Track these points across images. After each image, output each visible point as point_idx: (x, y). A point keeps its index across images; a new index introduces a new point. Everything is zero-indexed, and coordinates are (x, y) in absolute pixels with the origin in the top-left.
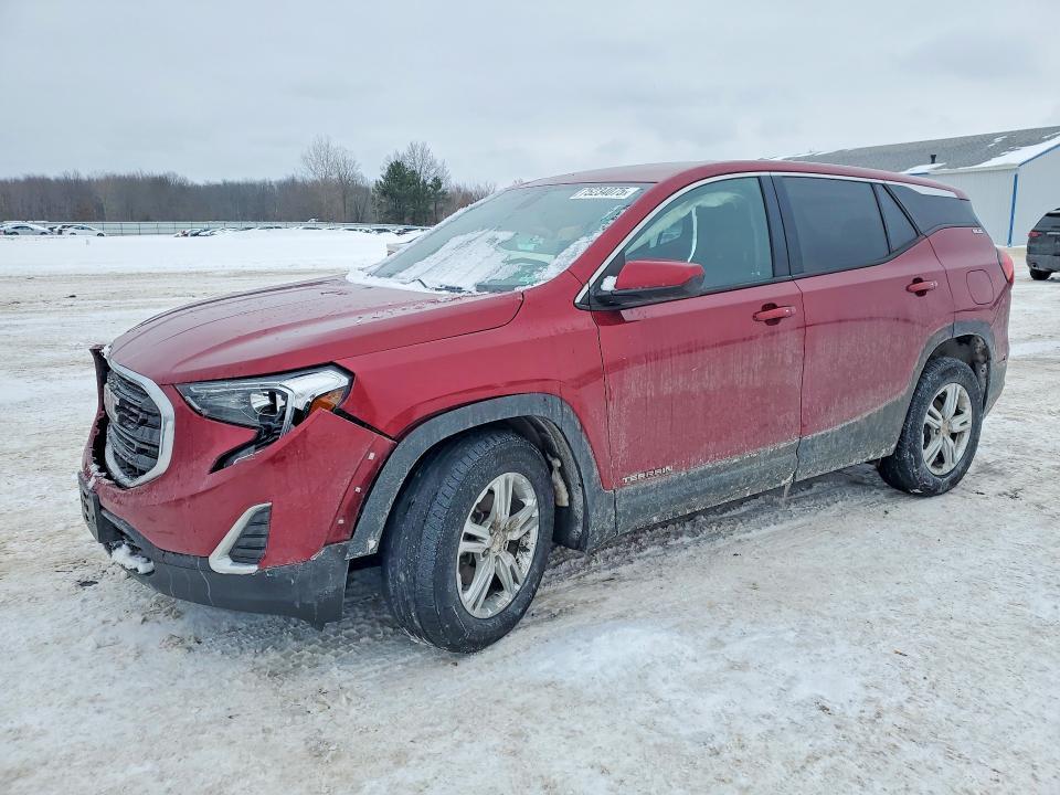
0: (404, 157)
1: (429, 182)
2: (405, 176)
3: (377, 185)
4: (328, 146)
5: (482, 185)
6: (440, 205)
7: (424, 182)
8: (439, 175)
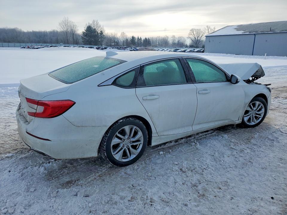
0: (91, 24)
1: (99, 32)
2: (92, 30)
3: (83, 33)
4: (67, 20)
5: (113, 34)
6: (102, 39)
7: (98, 32)
8: (102, 30)
